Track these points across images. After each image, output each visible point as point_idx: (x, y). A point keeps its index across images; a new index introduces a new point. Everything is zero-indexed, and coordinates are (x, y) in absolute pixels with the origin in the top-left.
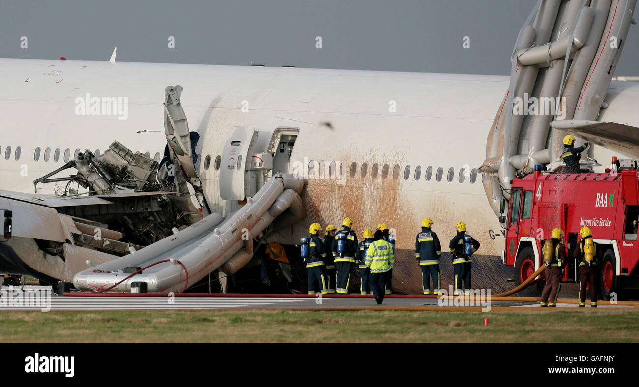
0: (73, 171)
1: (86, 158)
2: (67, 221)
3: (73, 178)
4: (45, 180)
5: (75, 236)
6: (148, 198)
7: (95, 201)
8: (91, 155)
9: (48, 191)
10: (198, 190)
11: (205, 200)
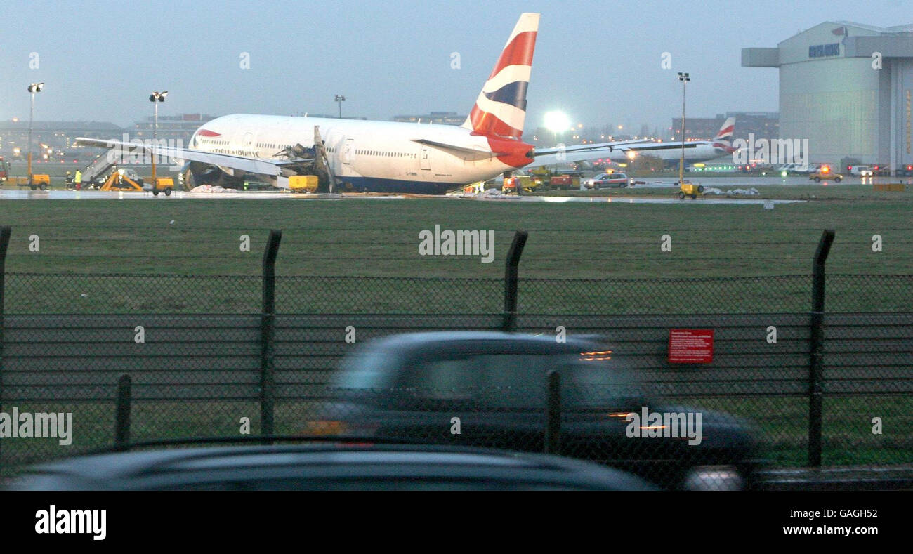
0: (285, 152)
1: (289, 149)
2: (279, 168)
3: (285, 155)
4: (276, 155)
5: (281, 174)
6: (307, 161)
7: (289, 162)
8: (291, 147)
9: (277, 159)
10: (326, 159)
11: (328, 163)
